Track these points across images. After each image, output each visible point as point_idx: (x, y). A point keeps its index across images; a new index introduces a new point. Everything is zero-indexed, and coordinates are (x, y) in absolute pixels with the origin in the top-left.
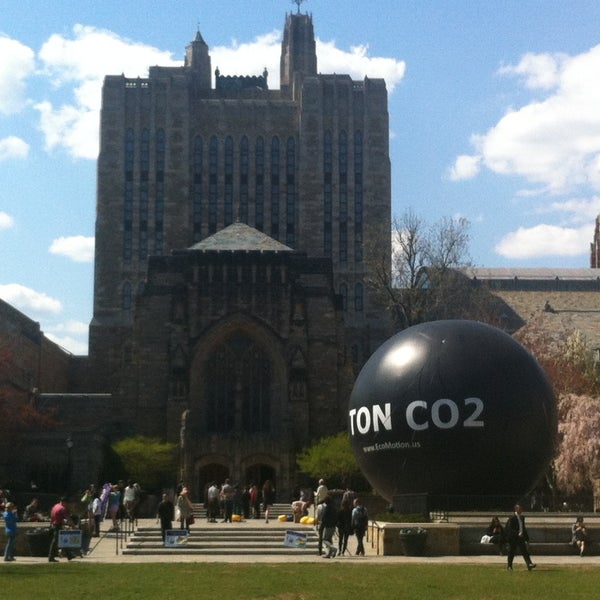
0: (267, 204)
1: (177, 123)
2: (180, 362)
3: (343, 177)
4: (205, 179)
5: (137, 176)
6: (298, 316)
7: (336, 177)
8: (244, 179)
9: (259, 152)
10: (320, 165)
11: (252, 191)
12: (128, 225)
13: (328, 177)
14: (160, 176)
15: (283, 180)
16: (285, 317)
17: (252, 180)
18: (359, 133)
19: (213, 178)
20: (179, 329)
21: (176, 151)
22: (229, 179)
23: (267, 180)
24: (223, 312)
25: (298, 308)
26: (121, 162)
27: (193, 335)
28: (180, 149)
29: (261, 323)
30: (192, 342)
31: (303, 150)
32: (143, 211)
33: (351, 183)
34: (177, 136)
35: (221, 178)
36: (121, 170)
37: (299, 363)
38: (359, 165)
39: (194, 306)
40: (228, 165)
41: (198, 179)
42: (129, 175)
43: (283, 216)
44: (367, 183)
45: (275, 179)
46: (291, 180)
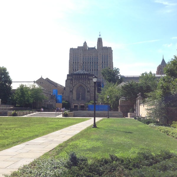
0: (94, 66)
1: (80, 55)
2: (71, 90)
3: (105, 62)
4: (85, 63)
5: (75, 63)
6: (89, 83)
7: (104, 62)
8: (90, 63)
9: (93, 59)
10: (101, 60)
11: (91, 65)
12: (73, 70)
13: (103, 62)
14: (78, 63)
15: (96, 63)
16: (87, 83)
17: (91, 63)
18: (107, 55)
19: (86, 63)
20: (71, 85)
21: (80, 59)
22: (88, 63)
23: (94, 63)
24: (78, 82)
25: (89, 82)
26: (72, 61)
27: (74, 86)
28: (81, 59)
29: (84, 84)
30: (73, 87)
31: (99, 58)
32: (76, 68)
33: (106, 63)
34: (80, 57)
35: (87, 63)
36: (72, 62)
37: (88, 90)
38: (107, 60)
39: (74, 82)
40: (88, 61)
41: (84, 63)
42: (74, 63)
43: (96, 68)
44: (108, 63)
45: (95, 63)
46: (97, 63)
